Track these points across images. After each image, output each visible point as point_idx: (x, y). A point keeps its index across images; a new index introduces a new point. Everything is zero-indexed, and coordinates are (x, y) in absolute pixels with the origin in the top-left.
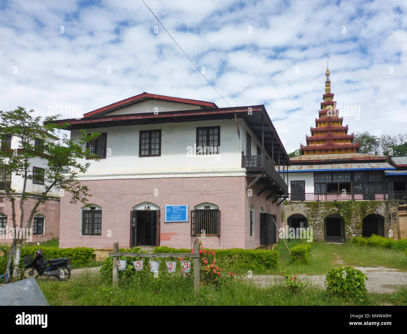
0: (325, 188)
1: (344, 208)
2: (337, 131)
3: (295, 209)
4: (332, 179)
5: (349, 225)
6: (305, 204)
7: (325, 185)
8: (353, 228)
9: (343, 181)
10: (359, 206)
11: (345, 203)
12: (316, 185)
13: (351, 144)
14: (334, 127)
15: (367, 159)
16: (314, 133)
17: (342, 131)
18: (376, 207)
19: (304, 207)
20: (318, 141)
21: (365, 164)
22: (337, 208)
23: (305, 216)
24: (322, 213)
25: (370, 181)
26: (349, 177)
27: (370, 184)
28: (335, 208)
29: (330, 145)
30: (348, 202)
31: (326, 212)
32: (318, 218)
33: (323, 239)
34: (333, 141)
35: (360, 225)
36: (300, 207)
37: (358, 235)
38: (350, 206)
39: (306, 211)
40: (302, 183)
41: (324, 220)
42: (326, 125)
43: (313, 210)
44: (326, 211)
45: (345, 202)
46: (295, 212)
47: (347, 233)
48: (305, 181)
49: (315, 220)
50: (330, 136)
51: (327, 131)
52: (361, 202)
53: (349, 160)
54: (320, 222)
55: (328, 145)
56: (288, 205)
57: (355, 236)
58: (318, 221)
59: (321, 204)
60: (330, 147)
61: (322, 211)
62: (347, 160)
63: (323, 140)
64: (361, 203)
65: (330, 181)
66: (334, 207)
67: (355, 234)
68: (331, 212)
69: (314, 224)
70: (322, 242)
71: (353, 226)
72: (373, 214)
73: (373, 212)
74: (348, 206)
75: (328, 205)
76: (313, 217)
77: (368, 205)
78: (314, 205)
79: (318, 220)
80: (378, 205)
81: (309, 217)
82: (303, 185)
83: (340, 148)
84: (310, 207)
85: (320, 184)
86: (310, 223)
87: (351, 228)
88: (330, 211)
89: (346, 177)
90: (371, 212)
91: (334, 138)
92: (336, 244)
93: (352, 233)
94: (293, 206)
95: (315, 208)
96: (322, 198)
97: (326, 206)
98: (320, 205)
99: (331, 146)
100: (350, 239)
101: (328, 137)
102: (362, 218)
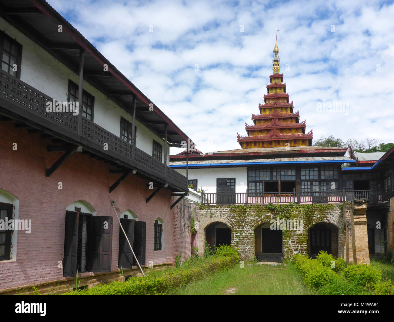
0: (261, 187)
1: (282, 213)
2: (285, 119)
3: (214, 215)
4: (272, 176)
5: (288, 239)
6: (228, 209)
7: (261, 184)
8: (294, 242)
9: (286, 179)
10: (303, 211)
11: (283, 207)
12: (250, 184)
13: (301, 135)
14: (281, 114)
15: (320, 151)
16: (256, 122)
17: (291, 119)
18: (326, 213)
19: (227, 212)
20: (261, 131)
21: (317, 158)
22: (273, 214)
23: (229, 225)
24: (251, 220)
25: (323, 178)
26: (294, 173)
27: (321, 183)
28: (270, 214)
29: (275, 136)
30: (287, 205)
31: (257, 219)
32: (245, 229)
33: (252, 257)
34: (280, 132)
35: (304, 238)
36: (221, 212)
37: (301, 252)
38: (291, 211)
39: (230, 218)
40: (232, 181)
41: (255, 231)
42: (272, 111)
43: (239, 217)
44: (257, 217)
45: (283, 205)
46: (214, 220)
47: (286, 250)
48: (235, 179)
49: (241, 231)
50: (275, 125)
51: (271, 119)
52: (306, 205)
53: (297, 152)
54: (249, 234)
55: (272, 136)
56: (206, 209)
57: (297, 254)
58: (245, 232)
59: (250, 208)
60: (275, 138)
61: (251, 218)
62: (294, 152)
63: (268, 130)
64: (306, 207)
65: (269, 179)
66: (268, 212)
67: (296, 250)
68: (264, 220)
69: (240, 236)
70: (251, 261)
71: (294, 239)
72: (323, 222)
73: (322, 219)
74: (287, 211)
75: (259, 209)
76: (239, 226)
77: (316, 209)
78: (240, 210)
79: (246, 230)
80: (328, 209)
81: (233, 227)
82: (233, 184)
83: (288, 139)
84: (236, 212)
85: (256, 182)
86: (234, 235)
87: (292, 242)
88: (263, 218)
89: (290, 173)
90: (320, 219)
91: (280, 128)
92: (271, 265)
93: (293, 249)
94: (212, 211)
95: (242, 213)
96: (253, 201)
97: (257, 211)
98: (249, 210)
99: (277, 136)
100: (290, 257)
101: (273, 126)
102: (307, 229)
